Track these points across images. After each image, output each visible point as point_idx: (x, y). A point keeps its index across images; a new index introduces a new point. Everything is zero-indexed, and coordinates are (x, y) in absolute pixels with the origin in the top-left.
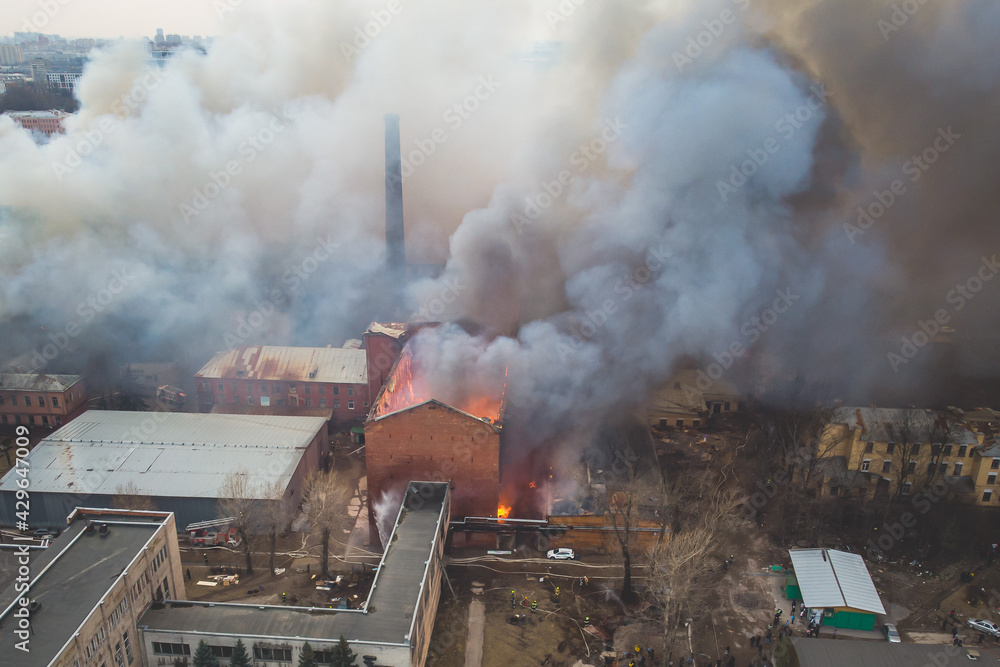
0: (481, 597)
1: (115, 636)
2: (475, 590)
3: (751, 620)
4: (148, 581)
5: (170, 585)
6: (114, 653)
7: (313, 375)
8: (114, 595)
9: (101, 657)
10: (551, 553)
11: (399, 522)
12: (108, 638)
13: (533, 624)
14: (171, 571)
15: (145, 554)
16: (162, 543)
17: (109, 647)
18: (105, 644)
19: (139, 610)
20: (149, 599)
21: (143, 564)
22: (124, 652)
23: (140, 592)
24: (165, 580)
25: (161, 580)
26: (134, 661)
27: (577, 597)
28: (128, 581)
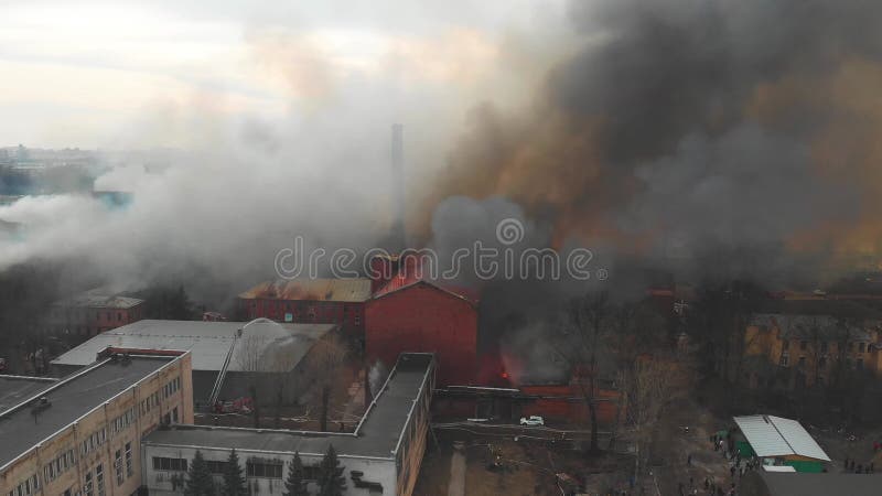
0: (462, 452)
1: (116, 442)
2: (456, 446)
3: (709, 470)
4: (158, 403)
5: (180, 416)
6: (113, 457)
7: (329, 296)
8: (121, 402)
9: (98, 457)
10: (524, 420)
11: (391, 378)
12: (108, 441)
13: (511, 472)
14: (182, 403)
15: (157, 377)
16: (177, 373)
17: (109, 451)
18: (105, 445)
19: (144, 428)
20: (156, 420)
21: (155, 387)
22: (124, 462)
23: (148, 410)
24: (175, 410)
25: (171, 408)
26: (134, 476)
27: (549, 453)
28: (137, 393)
